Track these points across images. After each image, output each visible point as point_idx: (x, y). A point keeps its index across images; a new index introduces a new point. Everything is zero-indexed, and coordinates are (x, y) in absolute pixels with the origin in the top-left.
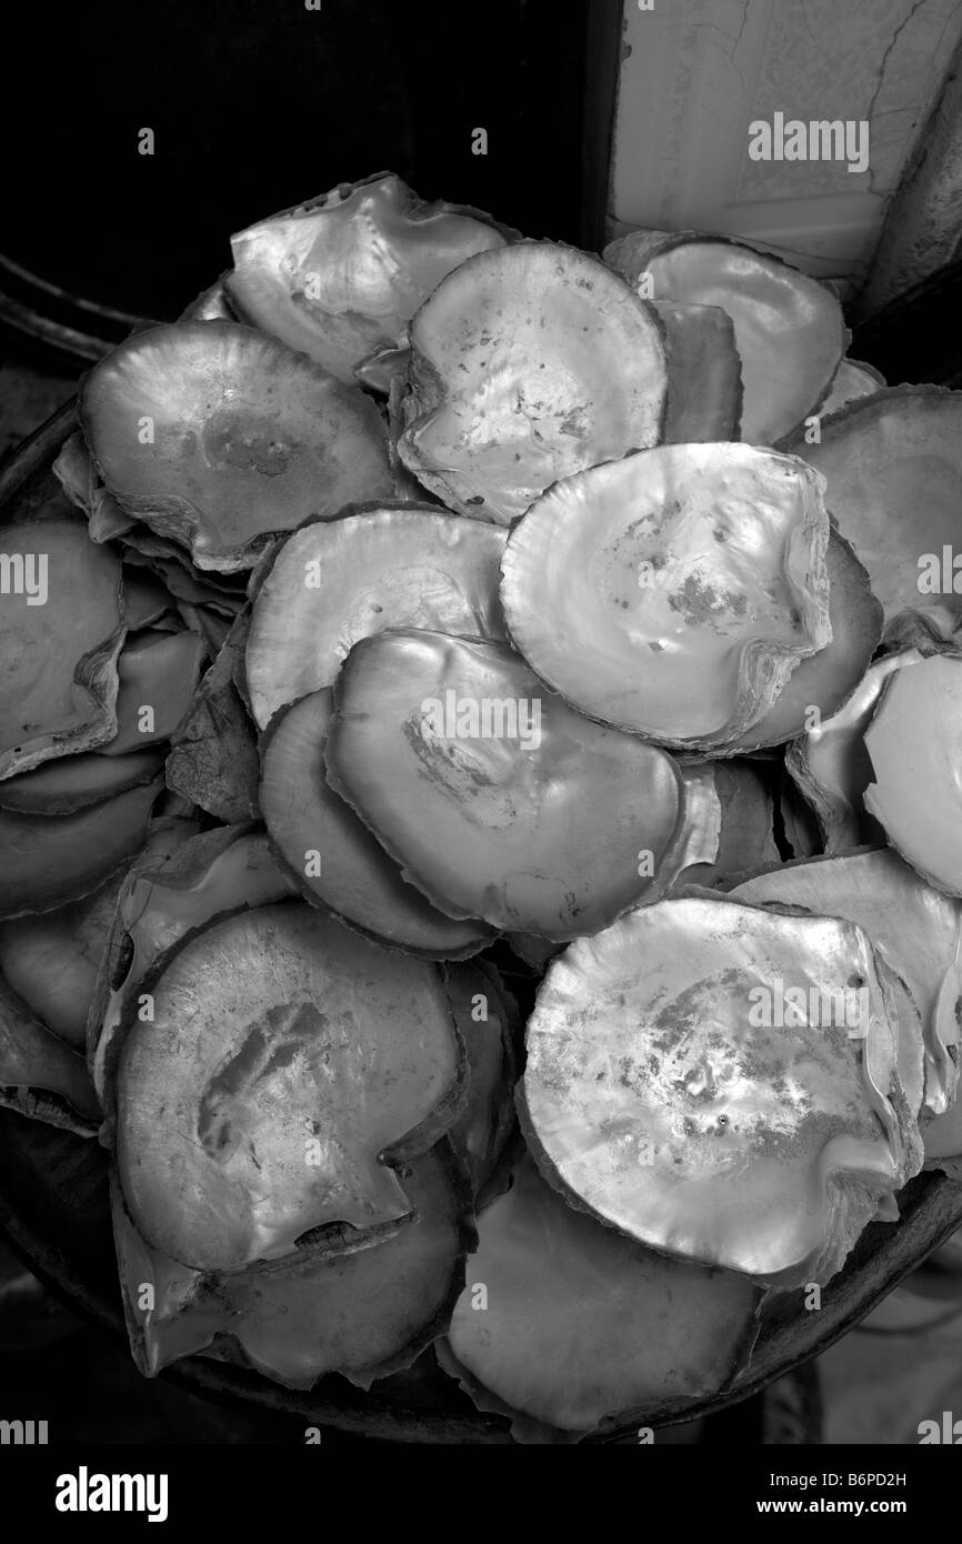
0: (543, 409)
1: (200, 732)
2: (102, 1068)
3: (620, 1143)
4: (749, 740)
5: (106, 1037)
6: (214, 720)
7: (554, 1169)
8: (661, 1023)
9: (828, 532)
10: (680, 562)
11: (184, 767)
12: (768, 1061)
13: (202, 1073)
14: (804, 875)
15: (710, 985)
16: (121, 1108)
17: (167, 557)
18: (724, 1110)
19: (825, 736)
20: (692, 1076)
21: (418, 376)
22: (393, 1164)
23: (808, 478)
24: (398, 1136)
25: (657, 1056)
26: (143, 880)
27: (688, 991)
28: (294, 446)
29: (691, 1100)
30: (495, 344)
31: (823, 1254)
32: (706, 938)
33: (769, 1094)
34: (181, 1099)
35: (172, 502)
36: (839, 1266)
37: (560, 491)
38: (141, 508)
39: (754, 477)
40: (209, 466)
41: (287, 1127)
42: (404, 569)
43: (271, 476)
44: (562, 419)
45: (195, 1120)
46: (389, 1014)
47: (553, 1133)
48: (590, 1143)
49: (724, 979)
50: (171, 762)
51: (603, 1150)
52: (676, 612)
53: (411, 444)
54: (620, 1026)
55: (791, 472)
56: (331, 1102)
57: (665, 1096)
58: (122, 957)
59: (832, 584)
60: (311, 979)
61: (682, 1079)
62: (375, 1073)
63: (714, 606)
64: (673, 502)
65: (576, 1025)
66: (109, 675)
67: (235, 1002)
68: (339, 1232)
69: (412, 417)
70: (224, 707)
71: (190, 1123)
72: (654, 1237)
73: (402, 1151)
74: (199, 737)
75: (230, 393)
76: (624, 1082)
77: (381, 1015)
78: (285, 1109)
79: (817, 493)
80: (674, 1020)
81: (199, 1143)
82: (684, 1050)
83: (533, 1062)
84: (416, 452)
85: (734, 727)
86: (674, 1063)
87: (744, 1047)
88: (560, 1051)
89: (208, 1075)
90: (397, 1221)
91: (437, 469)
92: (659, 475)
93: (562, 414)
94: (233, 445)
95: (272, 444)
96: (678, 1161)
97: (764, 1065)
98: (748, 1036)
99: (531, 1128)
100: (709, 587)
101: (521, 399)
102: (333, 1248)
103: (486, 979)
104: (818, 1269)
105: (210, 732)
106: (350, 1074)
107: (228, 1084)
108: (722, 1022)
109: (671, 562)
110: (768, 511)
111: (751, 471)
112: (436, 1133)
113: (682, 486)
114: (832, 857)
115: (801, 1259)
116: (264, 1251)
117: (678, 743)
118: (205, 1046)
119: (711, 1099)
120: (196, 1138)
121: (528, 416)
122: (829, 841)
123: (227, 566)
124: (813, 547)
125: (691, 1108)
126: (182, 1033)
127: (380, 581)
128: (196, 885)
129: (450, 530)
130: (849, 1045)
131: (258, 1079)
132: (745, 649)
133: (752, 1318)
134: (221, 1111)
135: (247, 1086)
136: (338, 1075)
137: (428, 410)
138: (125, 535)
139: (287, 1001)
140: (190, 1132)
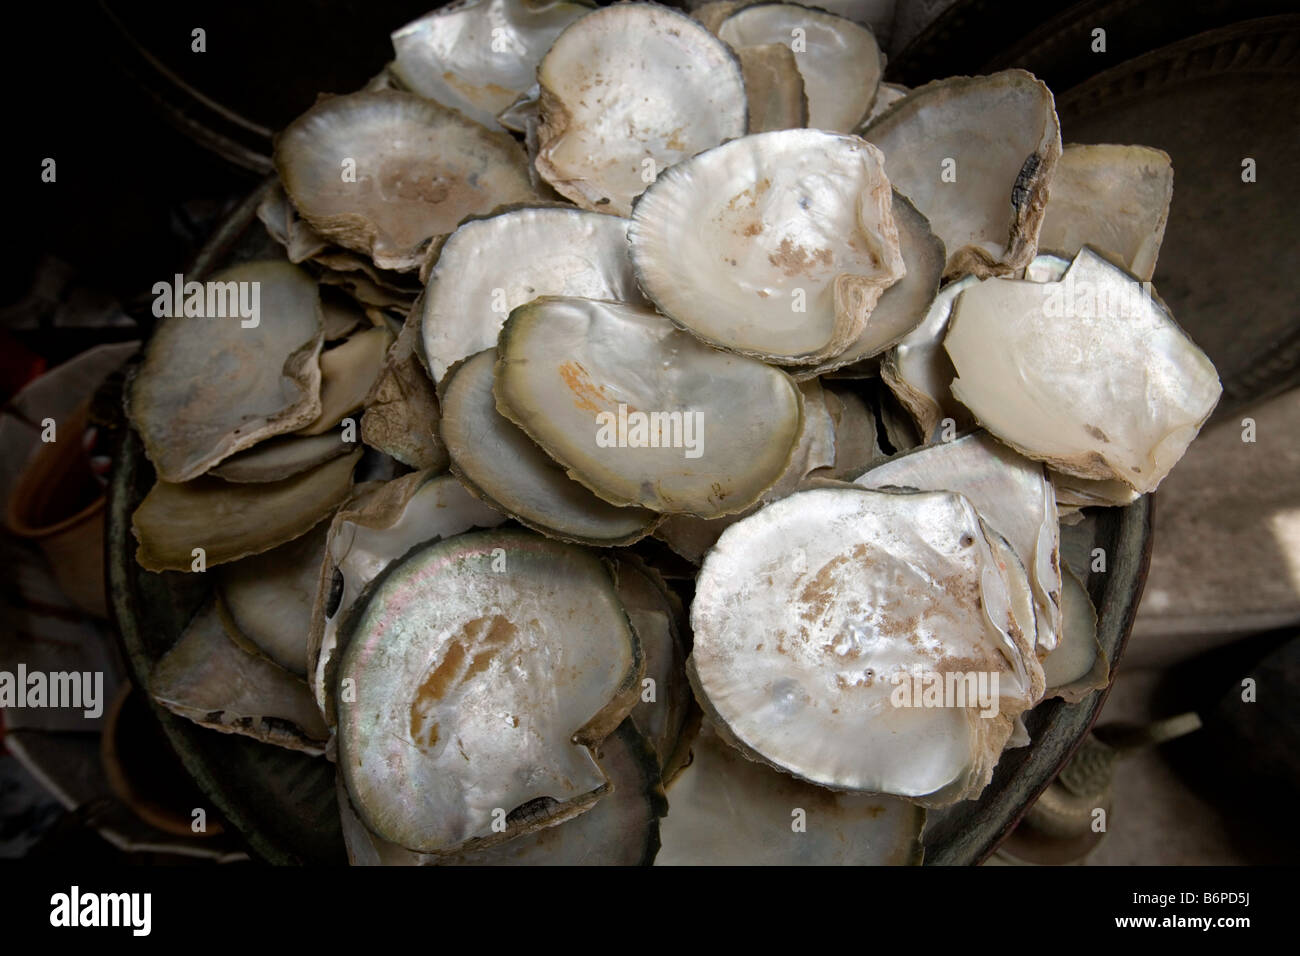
0: (651, 132)
1: (388, 396)
2: (323, 685)
3: (784, 702)
4: (849, 355)
5: (324, 660)
6: (399, 385)
7: (728, 728)
8: (806, 597)
9: (891, 192)
10: (774, 228)
11: (378, 425)
12: (900, 620)
13: (411, 683)
14: (909, 464)
15: (843, 560)
16: (341, 718)
17: (354, 269)
18: (869, 666)
19: (911, 350)
20: (838, 640)
21: (548, 107)
22: (587, 743)
23: (868, 152)
24: (588, 719)
25: (805, 626)
26: (348, 522)
27: (825, 567)
28: (453, 179)
29: (839, 659)
30: (607, 84)
31: (972, 771)
32: (836, 521)
33: (904, 646)
34: (394, 707)
35: (354, 219)
36: (988, 780)
37: (670, 174)
38: (328, 226)
39: (826, 155)
40: (384, 199)
41: (490, 723)
42: (549, 256)
43: (436, 202)
44: (666, 139)
45: (408, 723)
46: (570, 617)
47: (723, 698)
48: (757, 705)
49: (854, 554)
50: (366, 421)
51: (770, 709)
52: (776, 268)
53: (546, 160)
54: (771, 603)
55: (855, 148)
56: (526, 698)
57: (817, 659)
58: (333, 588)
59: (900, 233)
60: (500, 594)
61: (830, 643)
62: (563, 670)
63: (806, 261)
64: (763, 181)
65: (733, 605)
66: (312, 369)
67: (435, 620)
68: (543, 807)
69: (545, 139)
70: (408, 375)
71: (402, 726)
72: (823, 778)
73: (593, 731)
74: (389, 399)
75: (398, 144)
76: (780, 650)
77: (563, 619)
78: (486, 707)
79: (877, 163)
80: (816, 594)
81: (413, 743)
82: (828, 618)
83: (699, 640)
84: (551, 167)
85: (835, 344)
86: (821, 630)
87: (879, 611)
88: (722, 629)
89: (417, 683)
90: (594, 792)
91: (570, 179)
92: (749, 159)
93: (666, 135)
94: (403, 183)
95: (435, 179)
96: (835, 711)
97: (898, 623)
98: (882, 601)
99: (704, 694)
100: (800, 246)
101: (632, 127)
102: (539, 822)
103: (651, 583)
104: (970, 784)
105: (397, 396)
106: (541, 671)
107: (434, 690)
108: (858, 592)
109: (767, 228)
110: (839, 181)
111: (822, 150)
112: (622, 713)
113: (769, 167)
114: (931, 446)
115: (955, 777)
116: (477, 831)
117: (791, 360)
118: (412, 659)
119: (857, 657)
120: (409, 738)
121: (639, 140)
122: (927, 434)
123: (402, 264)
124: (880, 204)
125: (840, 666)
126: (391, 650)
127: (530, 267)
128: (394, 523)
129: (584, 223)
130: (968, 595)
131: (461, 684)
132: (837, 281)
133: (916, 844)
134: (430, 713)
135: (451, 691)
136: (530, 674)
137: (558, 133)
138: (318, 255)
139: (480, 615)
140: (404, 734)
